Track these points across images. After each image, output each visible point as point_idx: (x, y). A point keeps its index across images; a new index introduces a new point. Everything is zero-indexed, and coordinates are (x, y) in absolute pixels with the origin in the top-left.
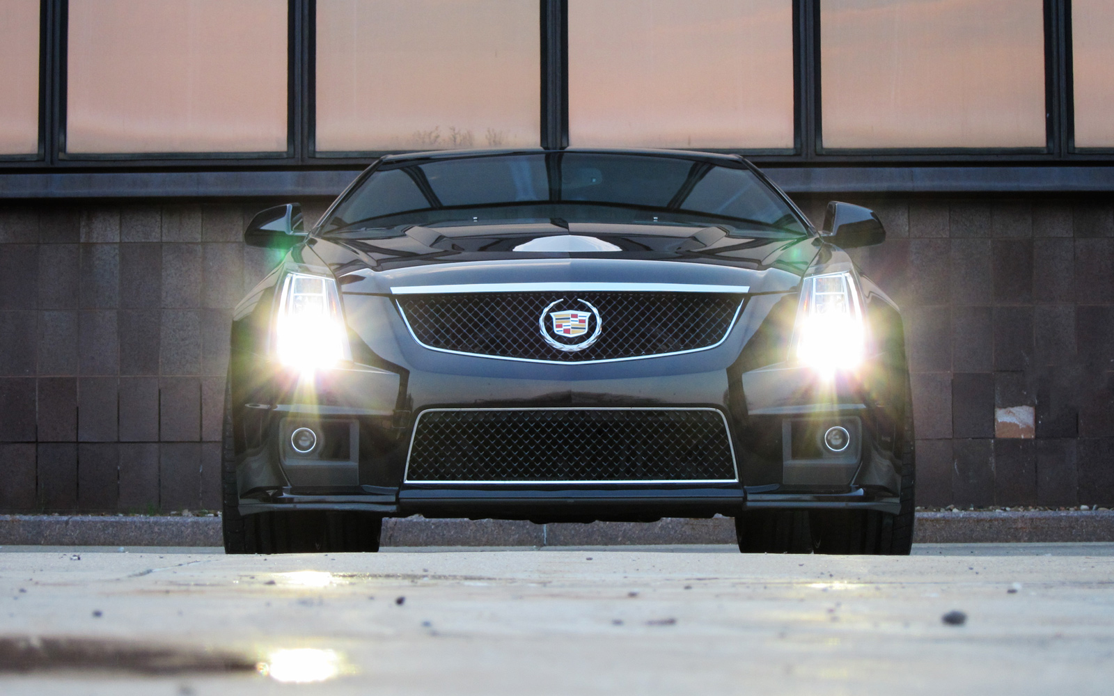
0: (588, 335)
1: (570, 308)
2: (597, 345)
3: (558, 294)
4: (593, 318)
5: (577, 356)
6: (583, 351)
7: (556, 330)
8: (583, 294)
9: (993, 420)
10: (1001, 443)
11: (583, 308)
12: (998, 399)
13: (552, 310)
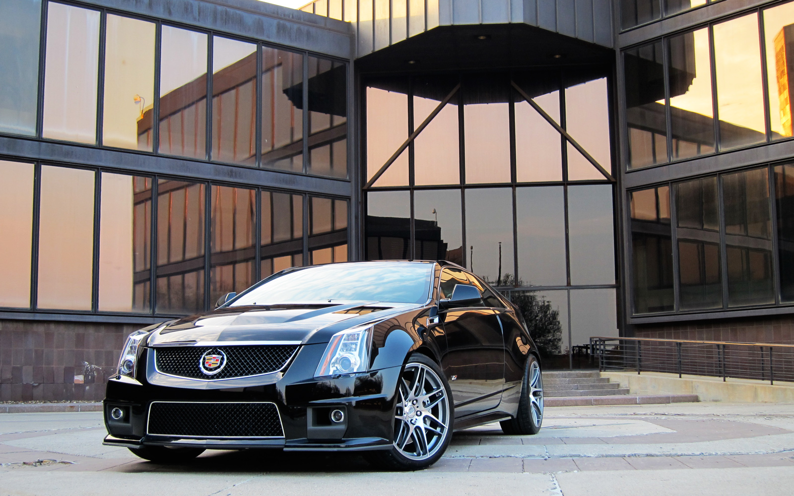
0: (219, 367)
1: (214, 354)
2: (223, 371)
3: (210, 347)
4: (223, 359)
5: (212, 377)
6: (215, 375)
7: (206, 364)
8: (220, 347)
9: (74, 379)
10: (75, 384)
11: (219, 354)
12: (75, 374)
13: (207, 355)
